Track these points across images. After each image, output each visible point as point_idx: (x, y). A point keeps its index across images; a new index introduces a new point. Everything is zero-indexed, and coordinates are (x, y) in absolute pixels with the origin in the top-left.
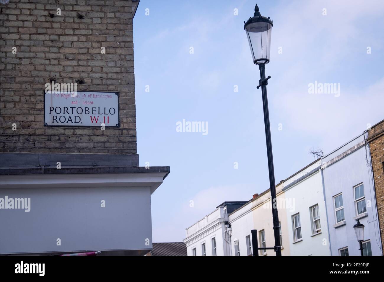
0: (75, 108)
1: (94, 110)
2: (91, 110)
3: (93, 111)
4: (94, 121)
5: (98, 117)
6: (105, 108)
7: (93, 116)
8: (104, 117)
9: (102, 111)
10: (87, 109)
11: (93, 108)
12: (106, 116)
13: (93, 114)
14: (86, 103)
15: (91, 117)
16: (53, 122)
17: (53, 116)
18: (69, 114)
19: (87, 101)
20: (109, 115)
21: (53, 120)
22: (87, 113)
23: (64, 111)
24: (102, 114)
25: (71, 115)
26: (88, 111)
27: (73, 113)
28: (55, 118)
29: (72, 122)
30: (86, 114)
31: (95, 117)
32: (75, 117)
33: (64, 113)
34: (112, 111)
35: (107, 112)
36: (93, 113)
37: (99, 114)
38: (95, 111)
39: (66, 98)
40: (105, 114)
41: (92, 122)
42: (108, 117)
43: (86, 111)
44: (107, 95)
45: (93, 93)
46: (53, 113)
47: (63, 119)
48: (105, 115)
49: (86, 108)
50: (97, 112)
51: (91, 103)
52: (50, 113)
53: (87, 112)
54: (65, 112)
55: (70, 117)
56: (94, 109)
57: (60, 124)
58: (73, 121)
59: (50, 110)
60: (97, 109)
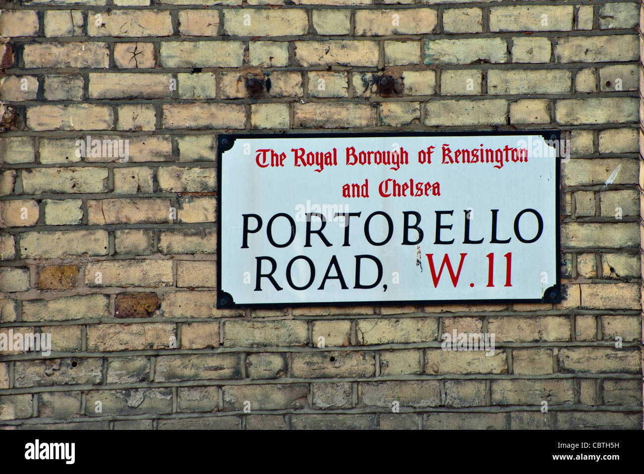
0: (358, 215)
1: (442, 224)
2: (428, 225)
3: (439, 227)
4: (446, 276)
5: (463, 255)
6: (495, 212)
7: (439, 253)
8: (491, 256)
9: (481, 229)
10: (412, 220)
11: (439, 214)
12: (499, 251)
13: (438, 241)
14: (408, 192)
15: (430, 257)
16: (258, 288)
17: (259, 260)
18: (328, 244)
19: (412, 181)
20: (515, 246)
21: (259, 276)
22: (410, 239)
23: (309, 232)
24: (480, 242)
25: (338, 249)
26: (415, 227)
27: (346, 243)
28: (266, 267)
29: (344, 286)
30: (406, 242)
31: (446, 256)
32: (358, 258)
33: (308, 244)
34: (528, 226)
35: (505, 230)
36: (442, 239)
37: (467, 241)
38: (450, 227)
39: (316, 167)
40: (494, 240)
41: (436, 281)
42: (509, 256)
43: (406, 227)
44: (507, 149)
45: (438, 142)
46: (259, 243)
47: (301, 273)
48: (496, 248)
49: (406, 214)
50: (457, 233)
51: (430, 192)
52: (245, 245)
53: (413, 235)
54: (314, 237)
55: (334, 261)
56: (445, 220)
57: (288, 296)
58: (350, 278)
59: (246, 231)
60: (457, 221)
